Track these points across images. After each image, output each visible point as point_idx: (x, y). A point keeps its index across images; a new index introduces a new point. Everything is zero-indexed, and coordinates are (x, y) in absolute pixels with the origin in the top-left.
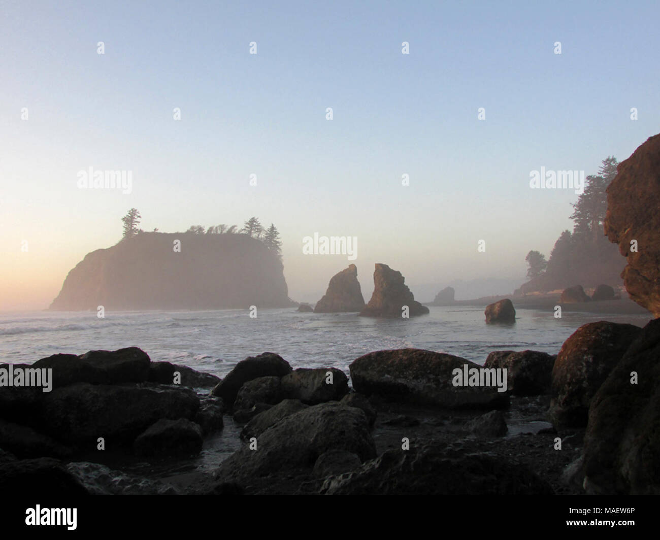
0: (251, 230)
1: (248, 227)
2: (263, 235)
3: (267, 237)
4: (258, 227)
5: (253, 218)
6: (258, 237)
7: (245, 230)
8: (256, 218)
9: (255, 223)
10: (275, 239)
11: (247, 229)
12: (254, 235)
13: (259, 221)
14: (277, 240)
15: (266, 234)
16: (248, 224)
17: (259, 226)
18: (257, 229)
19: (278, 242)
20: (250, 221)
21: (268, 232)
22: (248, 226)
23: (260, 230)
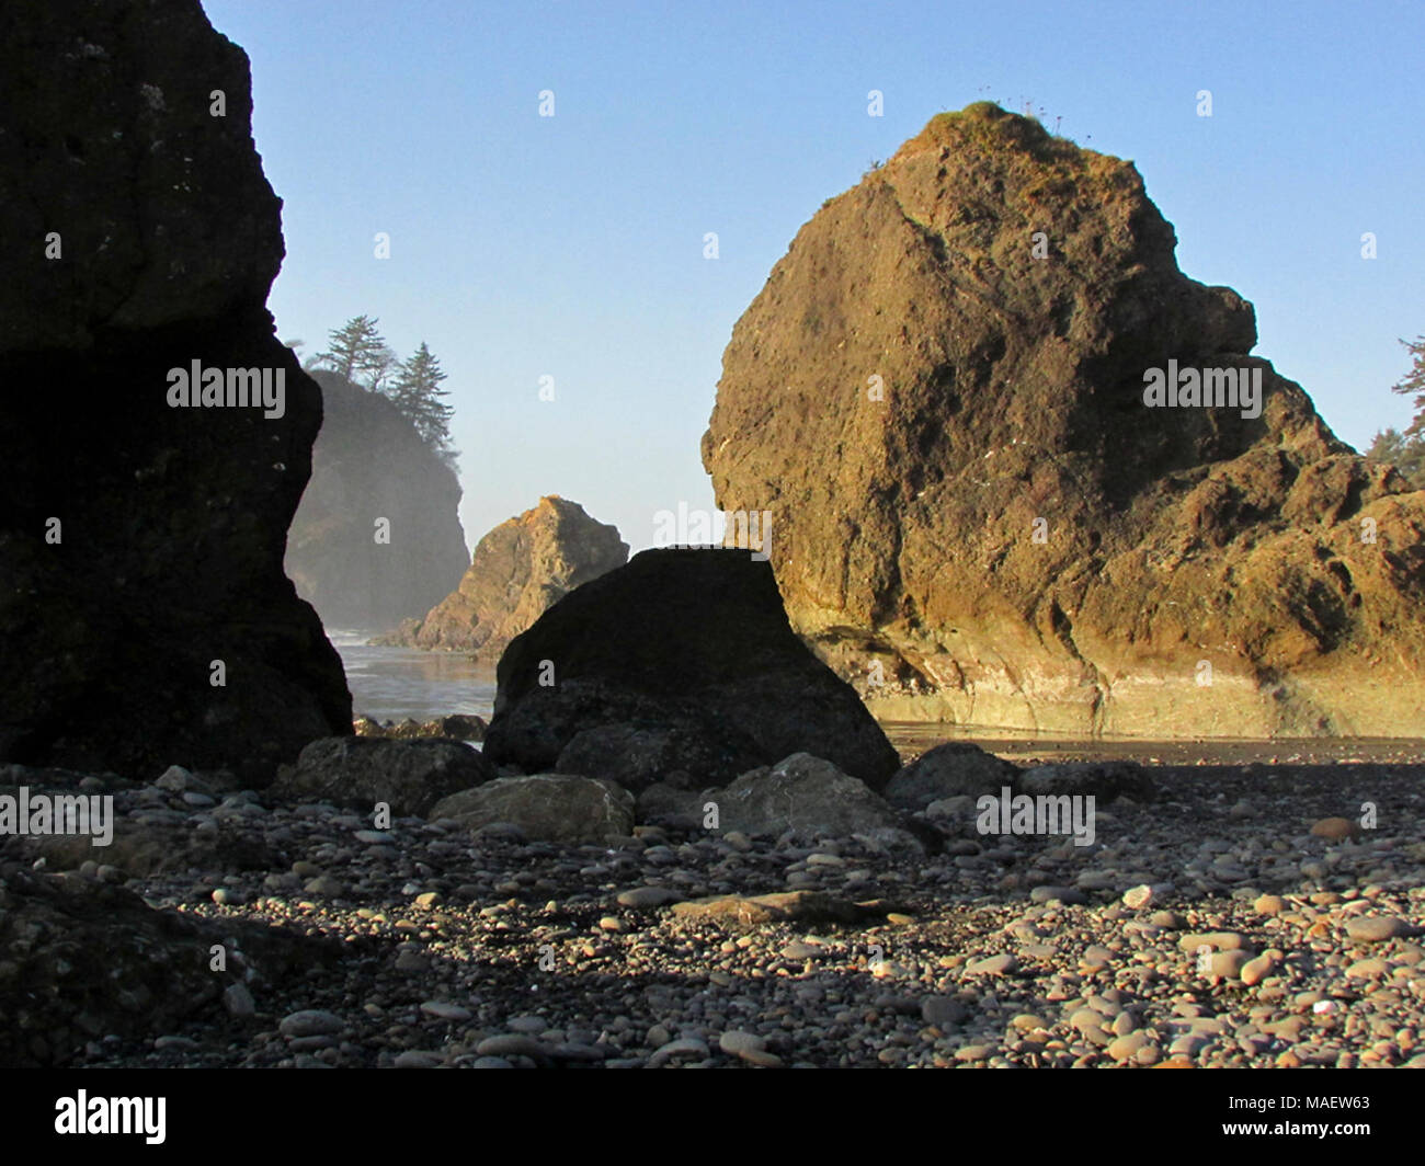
0: (352, 358)
1: (340, 350)
2: (390, 381)
3: (403, 388)
4: (377, 352)
5: (359, 320)
6: (374, 387)
7: (328, 357)
8: (370, 319)
9: (364, 337)
10: (430, 397)
11: (336, 355)
12: (361, 378)
13: (381, 330)
14: (440, 400)
15: (403, 377)
16: (343, 338)
17: (380, 346)
18: (373, 357)
19: (439, 407)
20: (349, 330)
21: (409, 370)
22: (342, 345)
23: (381, 364)
